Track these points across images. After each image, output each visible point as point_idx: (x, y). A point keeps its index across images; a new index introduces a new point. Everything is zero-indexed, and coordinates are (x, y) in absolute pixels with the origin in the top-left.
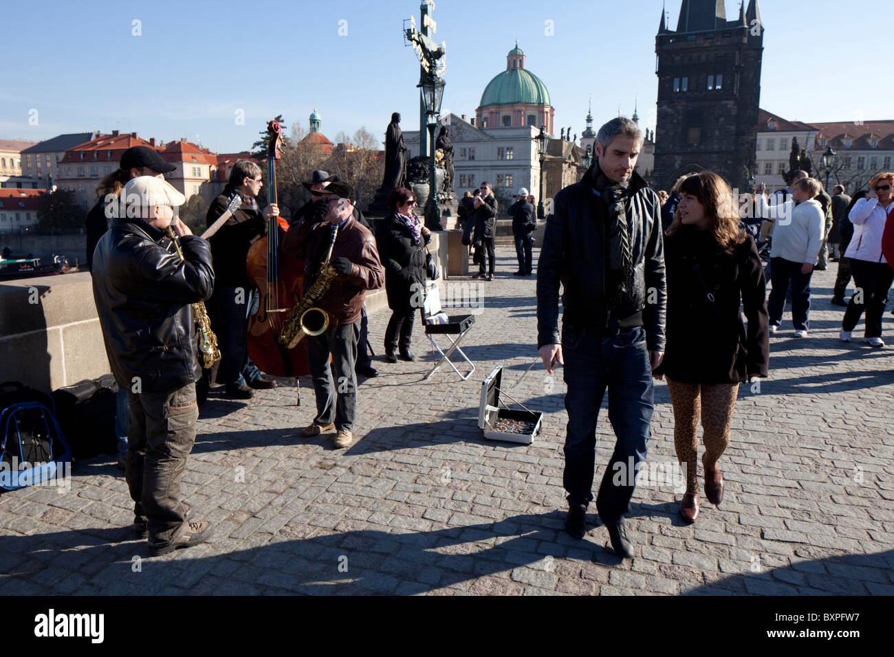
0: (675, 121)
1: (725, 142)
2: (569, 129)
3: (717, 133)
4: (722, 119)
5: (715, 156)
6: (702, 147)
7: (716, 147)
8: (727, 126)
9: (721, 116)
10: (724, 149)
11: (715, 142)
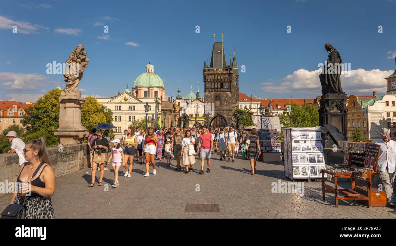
0: (211, 98)
1: (228, 106)
2: (172, 97)
3: (225, 103)
4: (227, 98)
5: (225, 111)
6: (221, 108)
7: (225, 108)
8: (229, 101)
9: (226, 97)
10: (228, 109)
11: (225, 106)
